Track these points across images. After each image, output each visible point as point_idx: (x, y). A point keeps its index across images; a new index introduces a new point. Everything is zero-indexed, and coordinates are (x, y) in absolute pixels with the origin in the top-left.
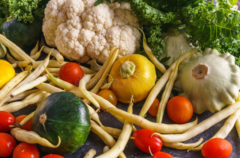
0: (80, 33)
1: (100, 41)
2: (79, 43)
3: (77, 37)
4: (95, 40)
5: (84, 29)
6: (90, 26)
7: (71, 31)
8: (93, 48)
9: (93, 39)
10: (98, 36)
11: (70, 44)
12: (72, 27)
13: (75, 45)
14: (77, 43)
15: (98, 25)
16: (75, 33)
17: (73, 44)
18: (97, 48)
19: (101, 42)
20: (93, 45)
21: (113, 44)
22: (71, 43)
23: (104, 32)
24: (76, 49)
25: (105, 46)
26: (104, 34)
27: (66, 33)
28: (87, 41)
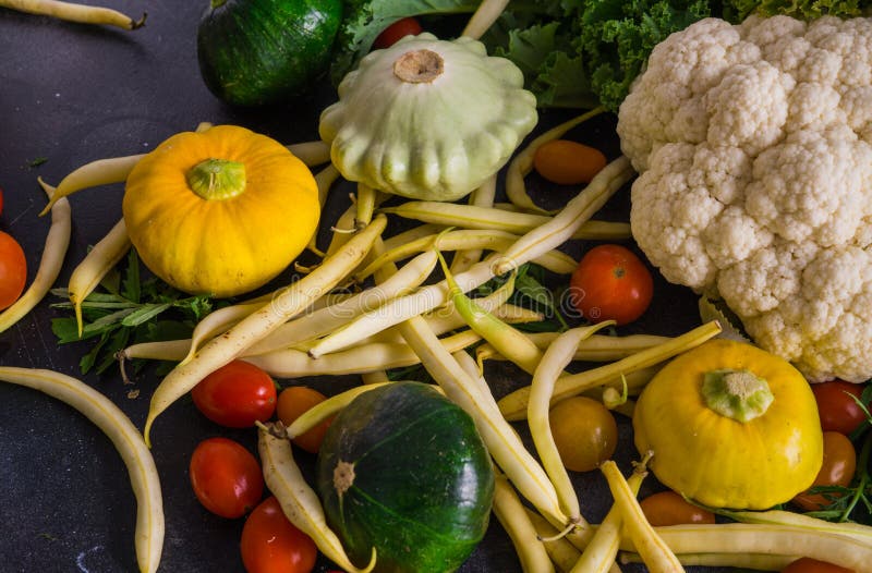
0: (718, 219)
1: (776, 281)
2: (701, 248)
3: (704, 225)
4: (757, 268)
5: (737, 212)
6: (765, 214)
7: (691, 196)
8: (740, 290)
9: (753, 258)
10: (778, 258)
11: (669, 235)
12: (701, 182)
13: (682, 247)
14: (692, 247)
15: (795, 223)
16: (703, 210)
17: (679, 242)
18: (753, 299)
19: (777, 285)
20: (743, 279)
21: (813, 312)
22: (673, 236)
23: (807, 255)
24: (683, 262)
25: (783, 302)
26: (803, 262)
27: (673, 190)
28: (731, 256)
